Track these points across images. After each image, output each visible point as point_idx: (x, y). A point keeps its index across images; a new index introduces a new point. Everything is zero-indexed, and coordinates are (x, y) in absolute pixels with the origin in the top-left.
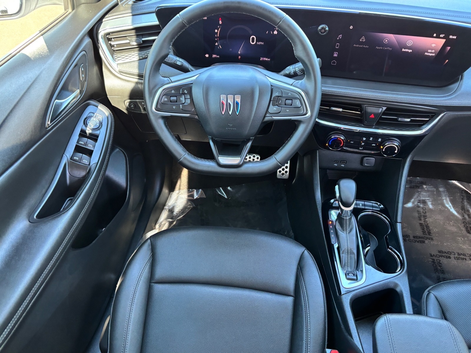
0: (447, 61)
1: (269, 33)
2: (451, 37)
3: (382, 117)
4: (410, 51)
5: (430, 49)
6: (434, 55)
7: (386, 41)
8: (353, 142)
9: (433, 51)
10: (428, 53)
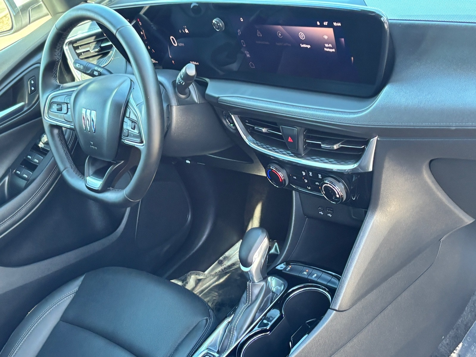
0: (352, 58)
1: (182, 31)
2: (335, 24)
3: (307, 141)
4: (309, 46)
5: (326, 43)
6: (334, 50)
7: (280, 35)
8: (295, 178)
9: (330, 45)
10: (327, 48)
